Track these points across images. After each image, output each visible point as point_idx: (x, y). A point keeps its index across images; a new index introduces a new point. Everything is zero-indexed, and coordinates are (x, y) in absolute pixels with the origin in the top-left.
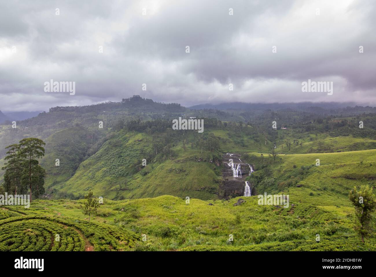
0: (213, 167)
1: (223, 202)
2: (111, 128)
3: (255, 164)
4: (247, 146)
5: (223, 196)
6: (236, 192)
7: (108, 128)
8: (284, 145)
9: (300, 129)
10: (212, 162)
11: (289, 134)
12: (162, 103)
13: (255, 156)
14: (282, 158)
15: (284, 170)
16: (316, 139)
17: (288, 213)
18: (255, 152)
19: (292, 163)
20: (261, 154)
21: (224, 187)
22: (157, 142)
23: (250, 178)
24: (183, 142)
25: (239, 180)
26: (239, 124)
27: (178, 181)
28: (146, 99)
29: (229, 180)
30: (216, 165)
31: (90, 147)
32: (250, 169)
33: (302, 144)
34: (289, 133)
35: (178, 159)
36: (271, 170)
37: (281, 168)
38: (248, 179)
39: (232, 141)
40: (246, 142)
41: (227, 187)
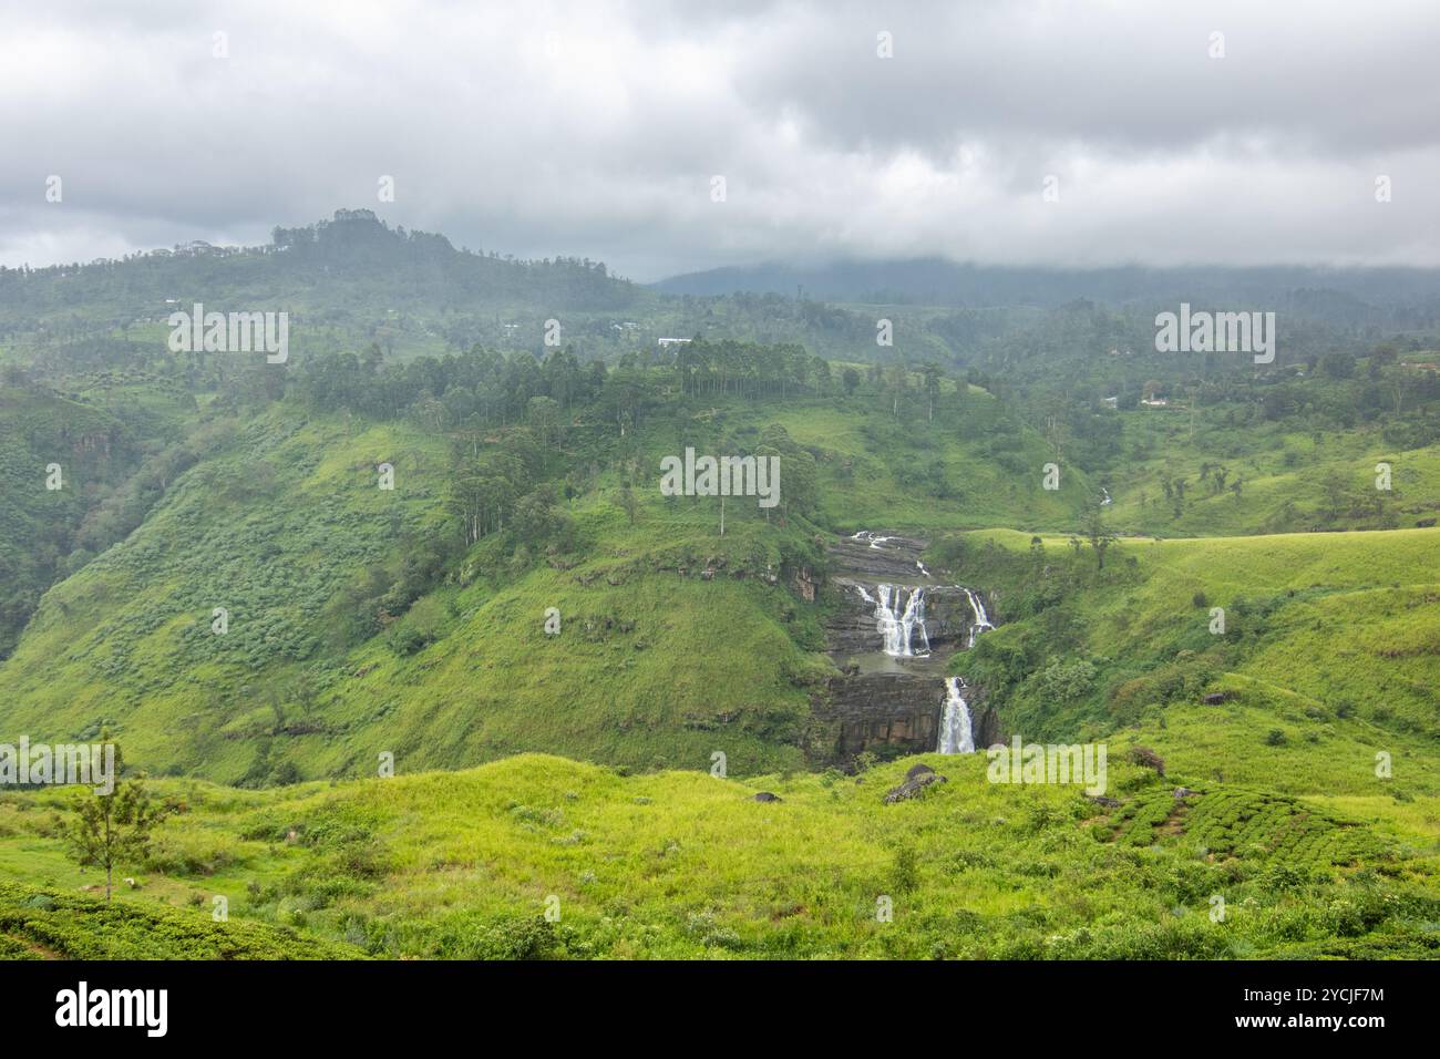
0: (781, 604)
1: (829, 785)
2: (211, 397)
3: (997, 589)
4: (959, 496)
5: (831, 752)
6: (898, 730)
7: (198, 398)
8: (1154, 491)
9: (1235, 406)
10: (773, 578)
11: (1178, 430)
12: (502, 257)
13: (1000, 545)
14: (1140, 558)
15: (1145, 616)
16: (1316, 459)
17: (1157, 831)
18: (1005, 526)
19: (1189, 582)
20: (1031, 535)
21: (839, 707)
22: (479, 474)
23: (973, 659)
24: (623, 471)
25: (913, 673)
26: (923, 377)
27: (592, 681)
28: (409, 235)
29: (865, 672)
30: (796, 594)
31: (99, 502)
32: (970, 615)
33: (1245, 483)
34: (1182, 426)
35: (592, 568)
36: (1081, 621)
37: (1131, 607)
38: (961, 664)
39: (882, 466)
40: (959, 473)
41: (852, 709)
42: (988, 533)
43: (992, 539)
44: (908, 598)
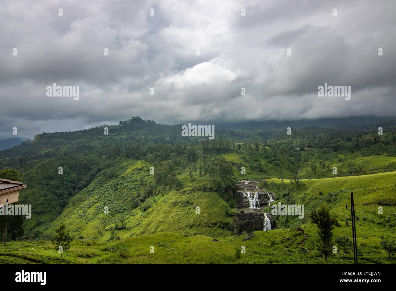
0: (225, 197)
2: (105, 156)
3: (275, 192)
4: (265, 172)
5: (238, 232)
7: (103, 156)
8: (309, 169)
9: (326, 149)
10: (223, 191)
11: (314, 155)
12: (166, 125)
13: (275, 182)
14: (306, 184)
15: (309, 197)
16: (346, 160)
18: (275, 178)
19: (319, 189)
20: (281, 180)
21: (240, 221)
22: (160, 170)
23: (270, 209)
24: (190, 169)
25: (256, 212)
26: (255, 145)
27: (184, 216)
28: (147, 121)
29: (245, 212)
30: (229, 195)
31: (81, 179)
32: (269, 199)
33: (330, 166)
34: (314, 154)
35: (184, 190)
36: (294, 199)
37: (305, 195)
38: (267, 210)
39: (247, 165)
40: (264, 166)
41: (243, 221)
42: (272, 179)
43: (272, 181)
44: (254, 195)
